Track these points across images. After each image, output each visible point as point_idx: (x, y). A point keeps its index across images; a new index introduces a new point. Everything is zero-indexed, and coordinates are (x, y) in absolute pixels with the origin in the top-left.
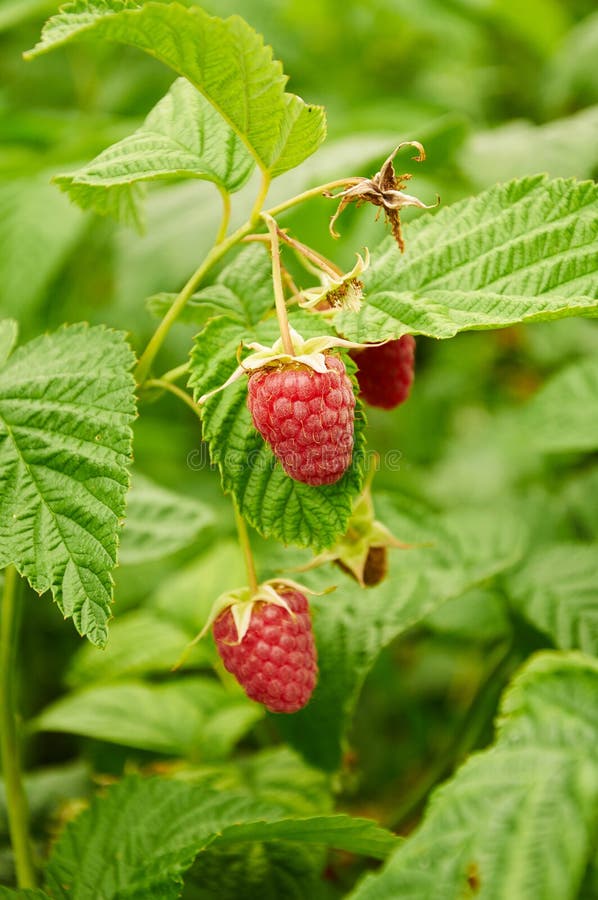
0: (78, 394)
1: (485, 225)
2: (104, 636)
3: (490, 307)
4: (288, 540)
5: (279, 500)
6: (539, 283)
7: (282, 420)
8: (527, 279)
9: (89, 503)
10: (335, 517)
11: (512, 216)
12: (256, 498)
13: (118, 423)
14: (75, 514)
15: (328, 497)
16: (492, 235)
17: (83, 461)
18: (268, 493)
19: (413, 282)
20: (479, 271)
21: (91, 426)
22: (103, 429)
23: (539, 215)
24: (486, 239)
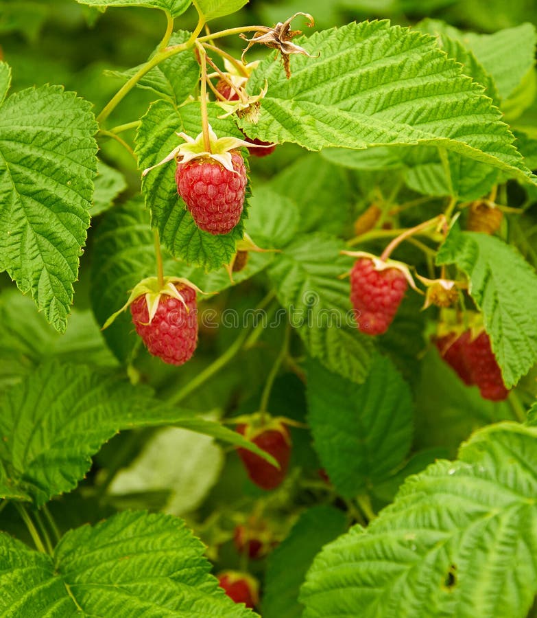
0: (56, 146)
1: (343, 54)
2: (64, 326)
3: (344, 124)
4: (190, 261)
5: (188, 235)
6: (377, 105)
7: (199, 196)
8: (369, 101)
9: (61, 230)
10: (224, 252)
11: (363, 48)
12: (172, 232)
13: (84, 176)
14: (50, 236)
15: (220, 239)
16: (348, 62)
17: (58, 200)
18: (180, 229)
19: (291, 91)
20: (337, 90)
21: (66, 174)
22: (73, 177)
23: (381, 51)
24: (344, 64)
